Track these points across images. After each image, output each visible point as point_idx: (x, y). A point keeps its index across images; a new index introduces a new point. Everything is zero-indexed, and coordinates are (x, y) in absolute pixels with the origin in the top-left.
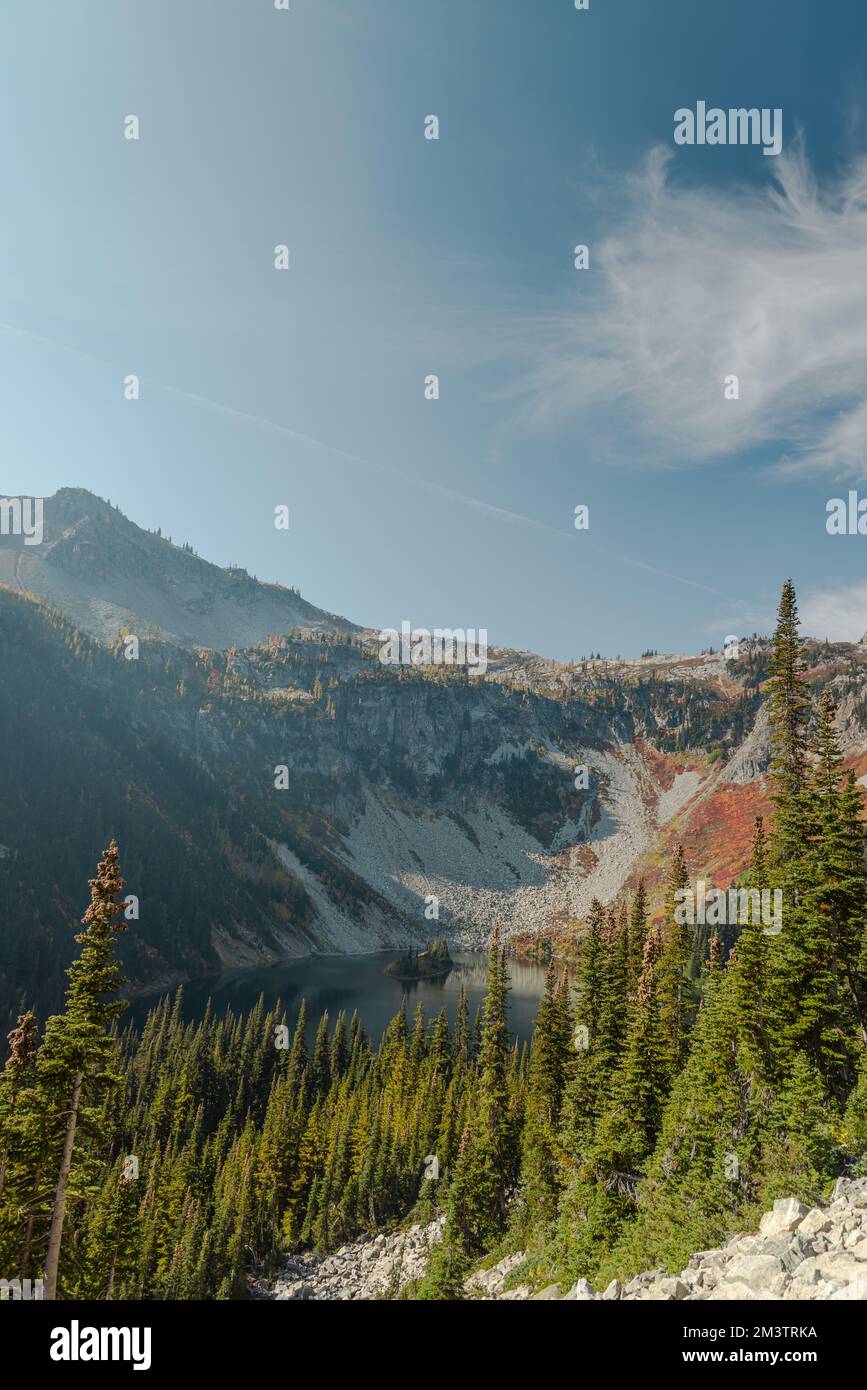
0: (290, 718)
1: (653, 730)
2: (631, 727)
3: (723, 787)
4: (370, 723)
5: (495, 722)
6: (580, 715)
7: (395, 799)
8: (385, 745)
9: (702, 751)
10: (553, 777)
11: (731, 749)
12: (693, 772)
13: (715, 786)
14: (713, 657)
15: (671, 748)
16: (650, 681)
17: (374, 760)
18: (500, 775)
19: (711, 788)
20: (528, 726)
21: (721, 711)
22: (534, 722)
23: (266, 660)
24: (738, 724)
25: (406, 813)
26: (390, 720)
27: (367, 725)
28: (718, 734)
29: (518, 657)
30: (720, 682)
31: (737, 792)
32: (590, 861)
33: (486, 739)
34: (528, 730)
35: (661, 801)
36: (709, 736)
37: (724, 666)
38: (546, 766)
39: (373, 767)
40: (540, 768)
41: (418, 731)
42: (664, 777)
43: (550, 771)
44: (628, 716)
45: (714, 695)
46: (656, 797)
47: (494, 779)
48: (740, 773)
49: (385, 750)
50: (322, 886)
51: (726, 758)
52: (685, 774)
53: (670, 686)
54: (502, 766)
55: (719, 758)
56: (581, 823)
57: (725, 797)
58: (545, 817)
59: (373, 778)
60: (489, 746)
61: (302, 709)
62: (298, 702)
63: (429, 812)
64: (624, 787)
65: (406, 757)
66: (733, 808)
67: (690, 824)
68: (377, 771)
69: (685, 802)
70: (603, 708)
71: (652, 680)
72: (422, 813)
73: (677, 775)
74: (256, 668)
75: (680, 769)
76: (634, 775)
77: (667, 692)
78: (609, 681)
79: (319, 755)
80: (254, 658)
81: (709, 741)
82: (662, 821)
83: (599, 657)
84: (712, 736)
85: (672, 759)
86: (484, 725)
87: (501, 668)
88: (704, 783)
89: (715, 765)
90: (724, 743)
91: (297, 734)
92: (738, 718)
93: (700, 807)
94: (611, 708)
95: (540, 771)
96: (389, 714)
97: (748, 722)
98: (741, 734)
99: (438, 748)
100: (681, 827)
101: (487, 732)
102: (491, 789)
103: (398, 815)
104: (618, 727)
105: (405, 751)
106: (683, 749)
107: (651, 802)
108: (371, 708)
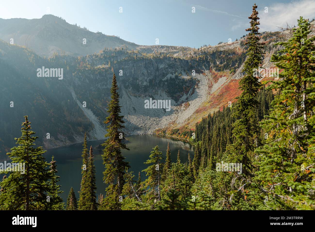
0: (100, 74)
1: (216, 66)
2: (209, 65)
3: (232, 81)
4: (127, 72)
5: (167, 68)
6: (194, 63)
7: (133, 93)
8: (131, 78)
9: (228, 70)
10: (182, 82)
11: (237, 69)
12: (225, 77)
13: (230, 81)
14: (237, 42)
15: (220, 70)
16: (216, 51)
17: (127, 83)
18: (166, 83)
19: (229, 81)
20: (178, 68)
21: (235, 57)
22: (179, 67)
23: (97, 57)
24: (240, 61)
25: (136, 96)
26: (133, 71)
27: (126, 73)
28: (234, 65)
29: (184, 48)
30: (237, 49)
31: (236, 82)
32: (188, 106)
33: (163, 73)
34: (177, 69)
35: (214, 87)
36: (231, 66)
37: (239, 44)
38: (180, 79)
39: (127, 84)
40: (178, 80)
41: (142, 73)
42: (216, 79)
43: (182, 80)
44: (209, 62)
45: (234, 53)
46: (212, 85)
47: (164, 84)
48: (237, 76)
49: (131, 79)
50: (98, 120)
51: (235, 72)
52: (223, 78)
53: (222, 52)
54: (167, 81)
55: (233, 72)
56: (188, 95)
57: (232, 84)
58: (178, 94)
59: (126, 87)
60: (164, 75)
61: (104, 70)
62: (103, 68)
63: (143, 95)
64: (204, 83)
65: (138, 81)
66: (233, 87)
67: (219, 92)
68: (128, 85)
69: (220, 86)
70: (201, 61)
71: (217, 51)
72: (141, 96)
73: (220, 78)
74: (94, 60)
75: (221, 76)
76: (208, 79)
77: (221, 54)
78: (204, 52)
79: (108, 83)
80: (94, 57)
81: (230, 67)
82: (212, 93)
83: (206, 46)
84: (232, 65)
85: (220, 73)
86: (163, 69)
87: (178, 52)
88: (227, 80)
89: (231, 74)
90: (235, 67)
91: (102, 78)
92: (240, 59)
93: (224, 87)
94: (204, 60)
95: (178, 81)
96: (132, 69)
97: (243, 60)
98: (240, 64)
99: (148, 77)
100: (216, 94)
101: (164, 71)
102: (163, 88)
103: (132, 98)
104: (205, 66)
105: (137, 79)
106: (223, 70)
107: (210, 87)
108: (126, 68)
